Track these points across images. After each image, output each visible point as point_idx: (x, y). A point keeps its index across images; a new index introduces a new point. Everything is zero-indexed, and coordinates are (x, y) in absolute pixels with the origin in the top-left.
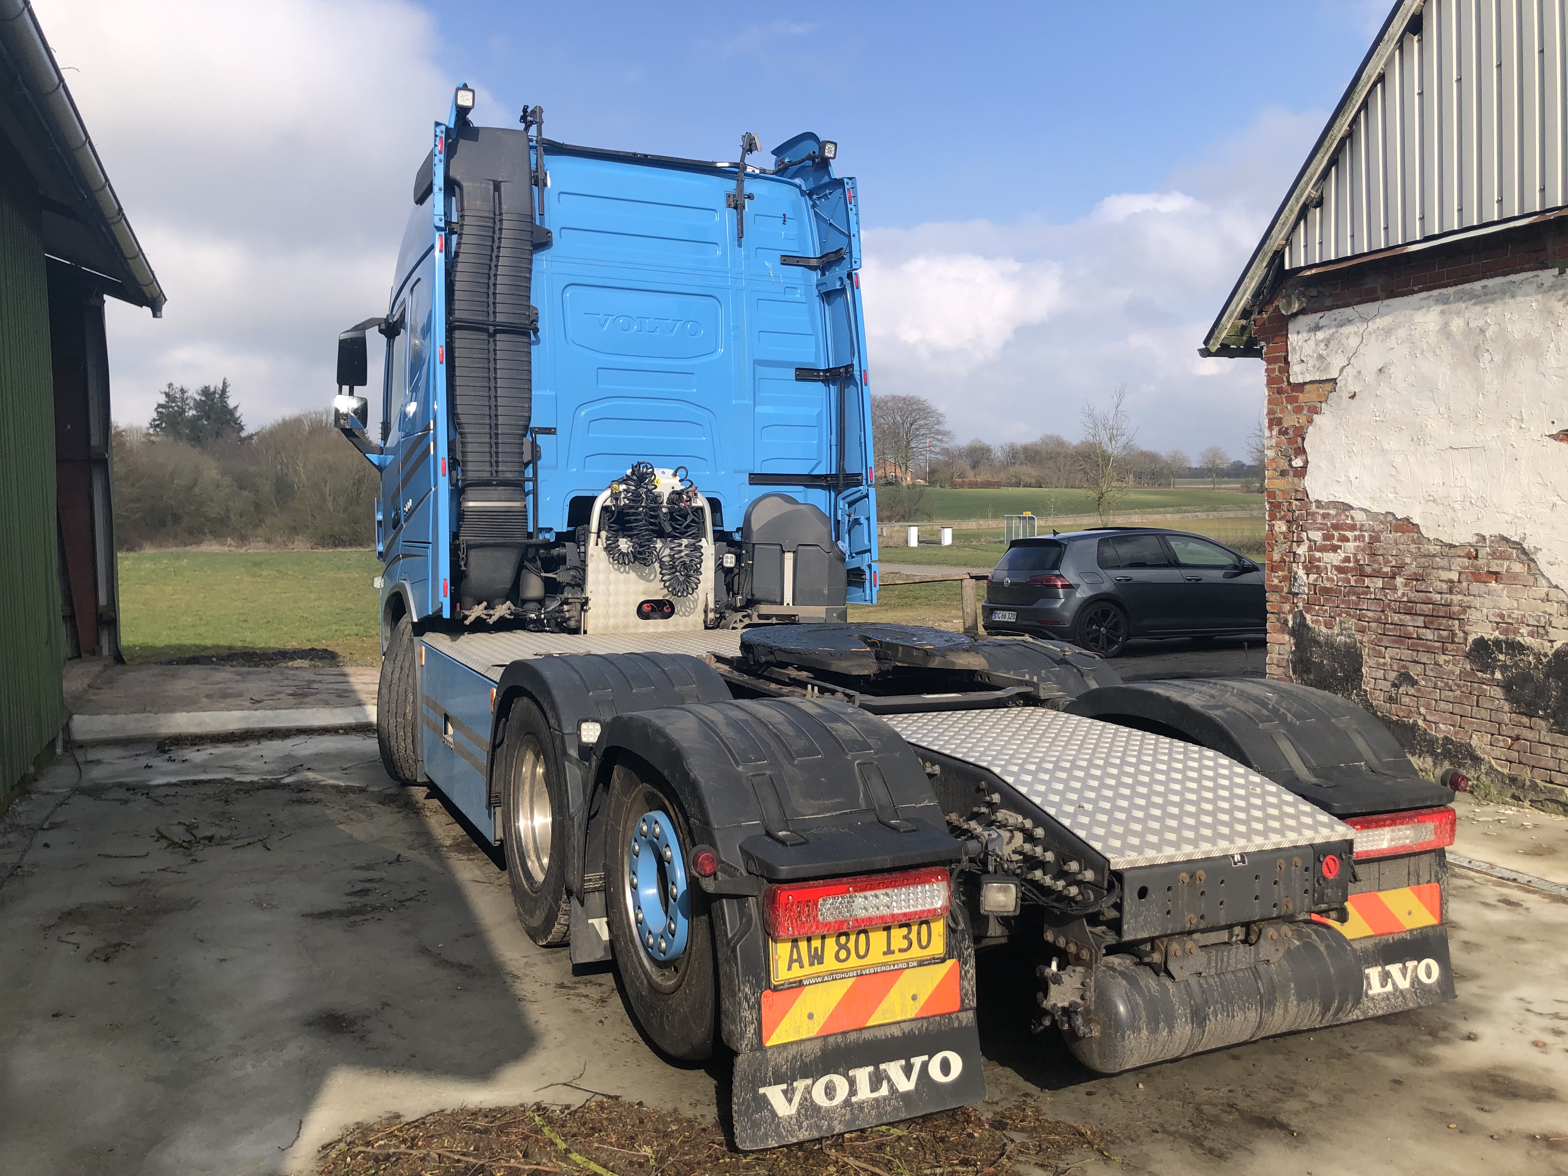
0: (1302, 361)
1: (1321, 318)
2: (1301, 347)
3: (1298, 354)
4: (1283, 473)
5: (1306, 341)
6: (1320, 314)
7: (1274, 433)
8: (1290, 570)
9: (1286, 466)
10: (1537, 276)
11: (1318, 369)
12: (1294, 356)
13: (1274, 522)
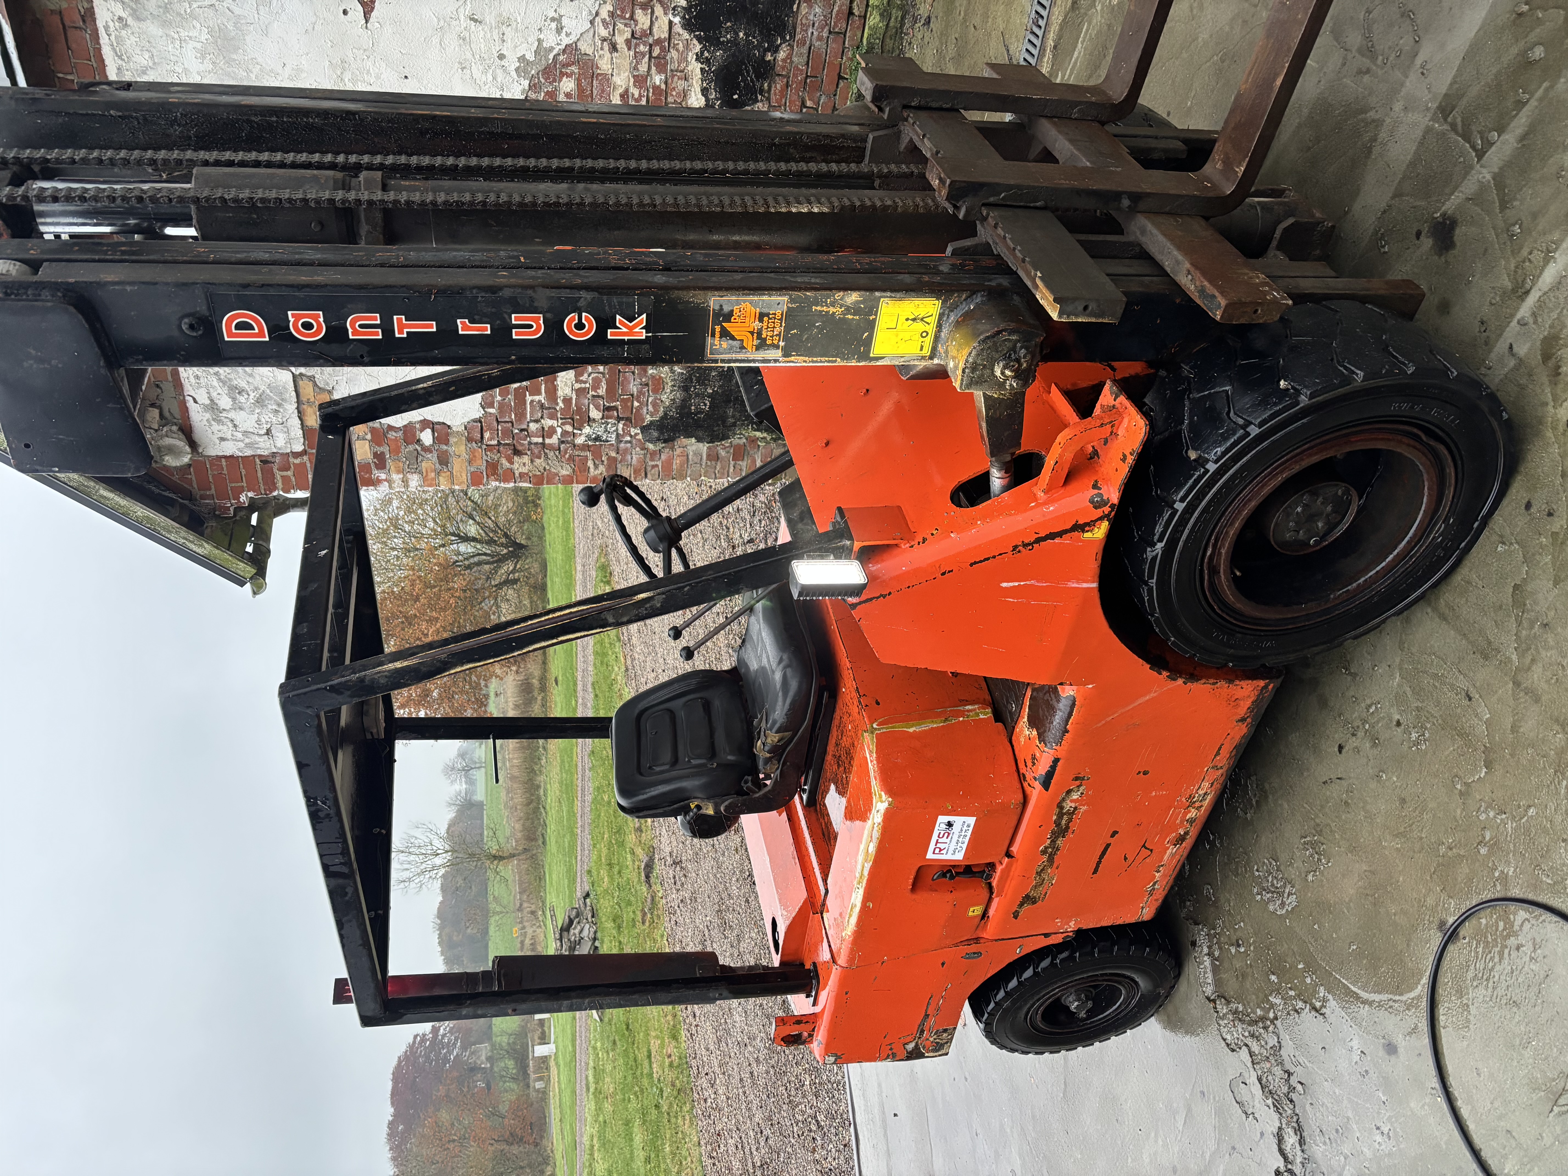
0: (268, 432)
1: (195, 401)
2: (246, 433)
3: (257, 439)
4: (444, 460)
5: (235, 426)
6: (190, 403)
7: (383, 476)
8: (585, 447)
9: (433, 457)
10: (107, 28)
11: (279, 405)
12: (262, 445)
13: (517, 475)
